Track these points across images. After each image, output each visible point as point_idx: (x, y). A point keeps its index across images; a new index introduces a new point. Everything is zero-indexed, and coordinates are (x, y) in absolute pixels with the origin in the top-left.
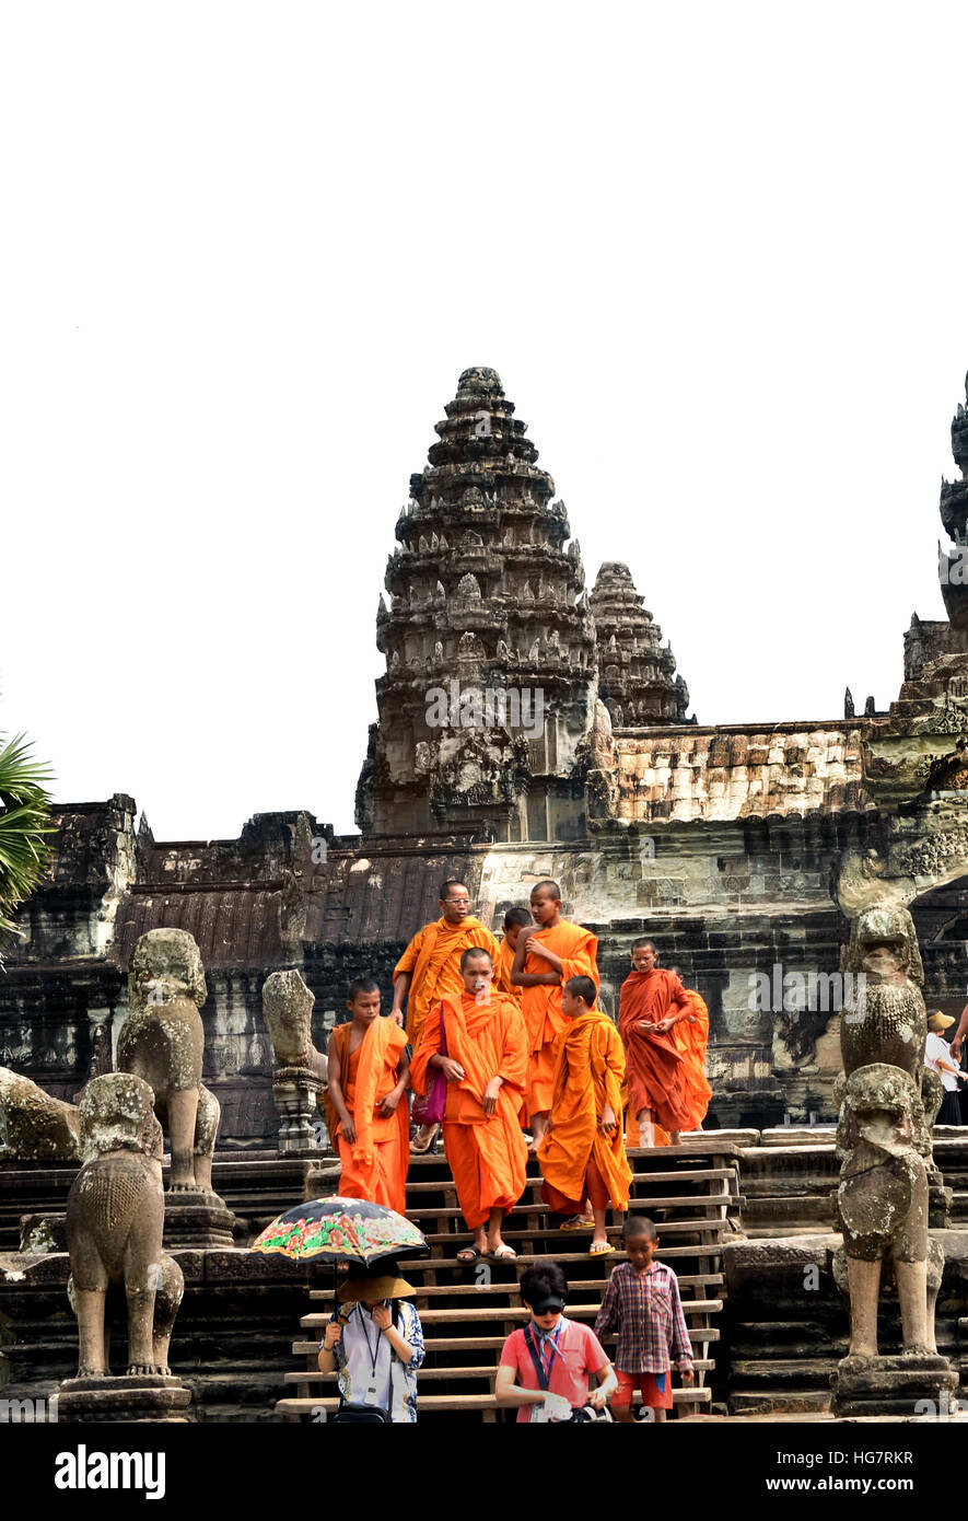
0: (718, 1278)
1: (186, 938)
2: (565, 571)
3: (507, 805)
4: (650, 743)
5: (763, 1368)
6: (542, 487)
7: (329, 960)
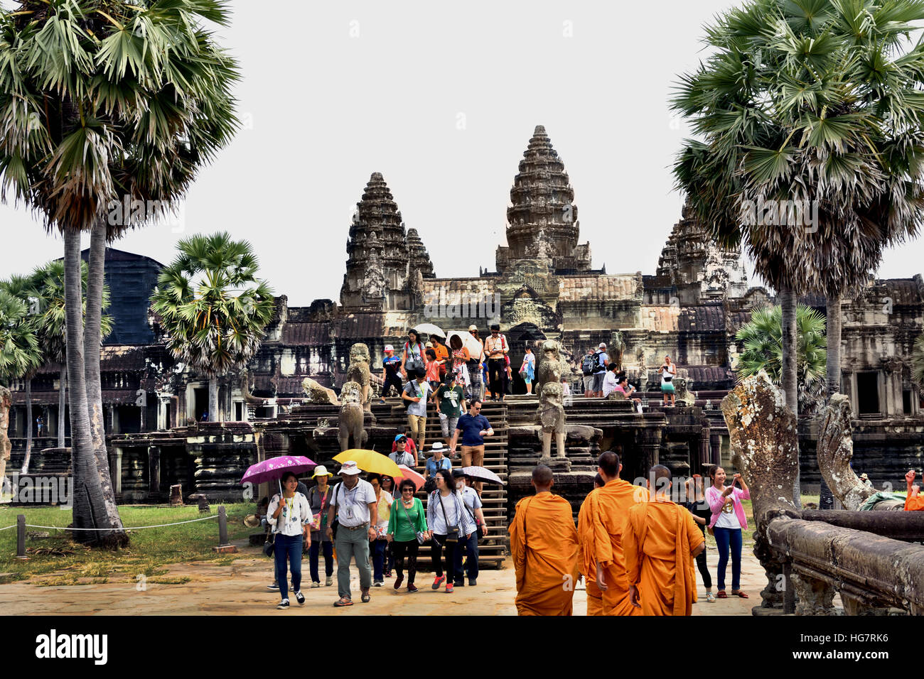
0: (506, 437)
1: (365, 346)
2: (400, 231)
3: (383, 298)
4: (433, 283)
5: (518, 460)
6: (394, 207)
7: (342, 343)
